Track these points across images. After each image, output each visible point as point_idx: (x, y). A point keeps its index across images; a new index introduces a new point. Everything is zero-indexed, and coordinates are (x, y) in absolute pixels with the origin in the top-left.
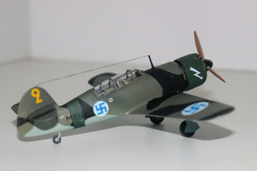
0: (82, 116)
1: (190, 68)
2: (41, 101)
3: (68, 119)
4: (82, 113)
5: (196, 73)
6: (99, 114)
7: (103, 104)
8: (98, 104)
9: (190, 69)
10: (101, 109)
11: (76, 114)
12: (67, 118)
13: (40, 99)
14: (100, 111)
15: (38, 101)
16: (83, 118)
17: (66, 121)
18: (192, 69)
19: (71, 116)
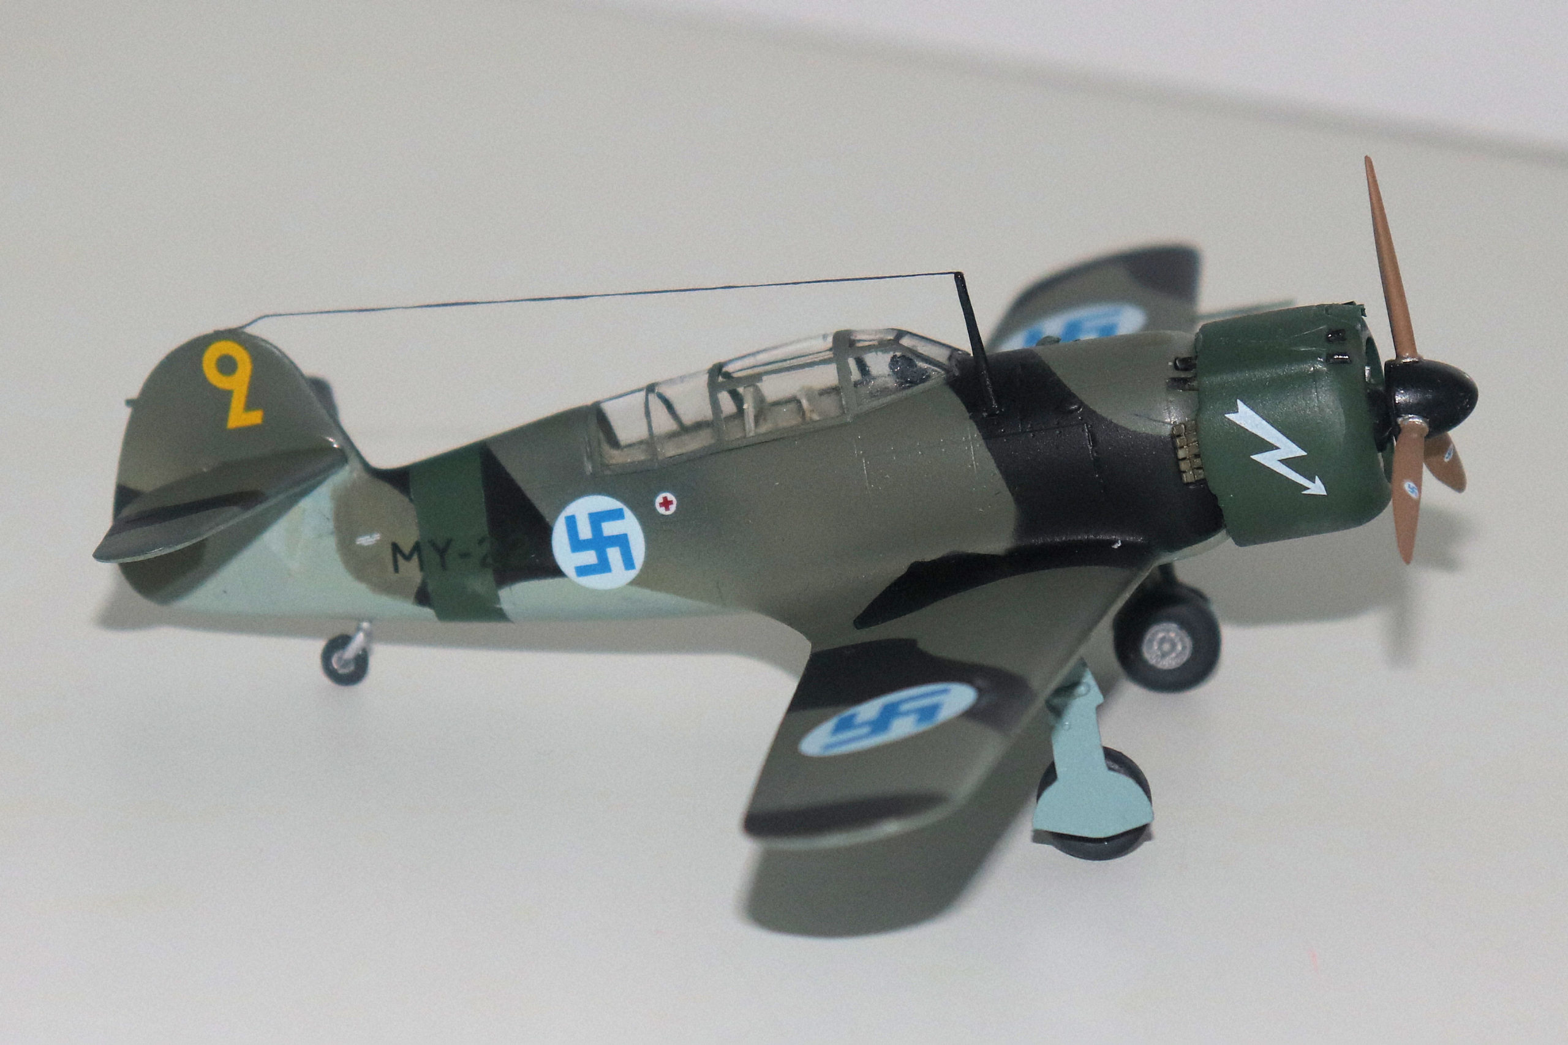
0: (484, 564)
1: (1235, 410)
2: (255, 418)
3: (401, 561)
4: (481, 542)
5: (1267, 446)
6: (583, 571)
7: (617, 515)
8: (583, 507)
9: (1231, 416)
10: (599, 543)
11: (449, 542)
12: (396, 548)
13: (249, 406)
14: (589, 557)
15: (240, 417)
16: (489, 577)
17: (391, 568)
18: (1245, 417)
19: (417, 548)
